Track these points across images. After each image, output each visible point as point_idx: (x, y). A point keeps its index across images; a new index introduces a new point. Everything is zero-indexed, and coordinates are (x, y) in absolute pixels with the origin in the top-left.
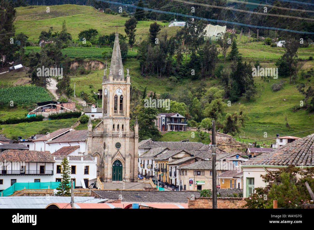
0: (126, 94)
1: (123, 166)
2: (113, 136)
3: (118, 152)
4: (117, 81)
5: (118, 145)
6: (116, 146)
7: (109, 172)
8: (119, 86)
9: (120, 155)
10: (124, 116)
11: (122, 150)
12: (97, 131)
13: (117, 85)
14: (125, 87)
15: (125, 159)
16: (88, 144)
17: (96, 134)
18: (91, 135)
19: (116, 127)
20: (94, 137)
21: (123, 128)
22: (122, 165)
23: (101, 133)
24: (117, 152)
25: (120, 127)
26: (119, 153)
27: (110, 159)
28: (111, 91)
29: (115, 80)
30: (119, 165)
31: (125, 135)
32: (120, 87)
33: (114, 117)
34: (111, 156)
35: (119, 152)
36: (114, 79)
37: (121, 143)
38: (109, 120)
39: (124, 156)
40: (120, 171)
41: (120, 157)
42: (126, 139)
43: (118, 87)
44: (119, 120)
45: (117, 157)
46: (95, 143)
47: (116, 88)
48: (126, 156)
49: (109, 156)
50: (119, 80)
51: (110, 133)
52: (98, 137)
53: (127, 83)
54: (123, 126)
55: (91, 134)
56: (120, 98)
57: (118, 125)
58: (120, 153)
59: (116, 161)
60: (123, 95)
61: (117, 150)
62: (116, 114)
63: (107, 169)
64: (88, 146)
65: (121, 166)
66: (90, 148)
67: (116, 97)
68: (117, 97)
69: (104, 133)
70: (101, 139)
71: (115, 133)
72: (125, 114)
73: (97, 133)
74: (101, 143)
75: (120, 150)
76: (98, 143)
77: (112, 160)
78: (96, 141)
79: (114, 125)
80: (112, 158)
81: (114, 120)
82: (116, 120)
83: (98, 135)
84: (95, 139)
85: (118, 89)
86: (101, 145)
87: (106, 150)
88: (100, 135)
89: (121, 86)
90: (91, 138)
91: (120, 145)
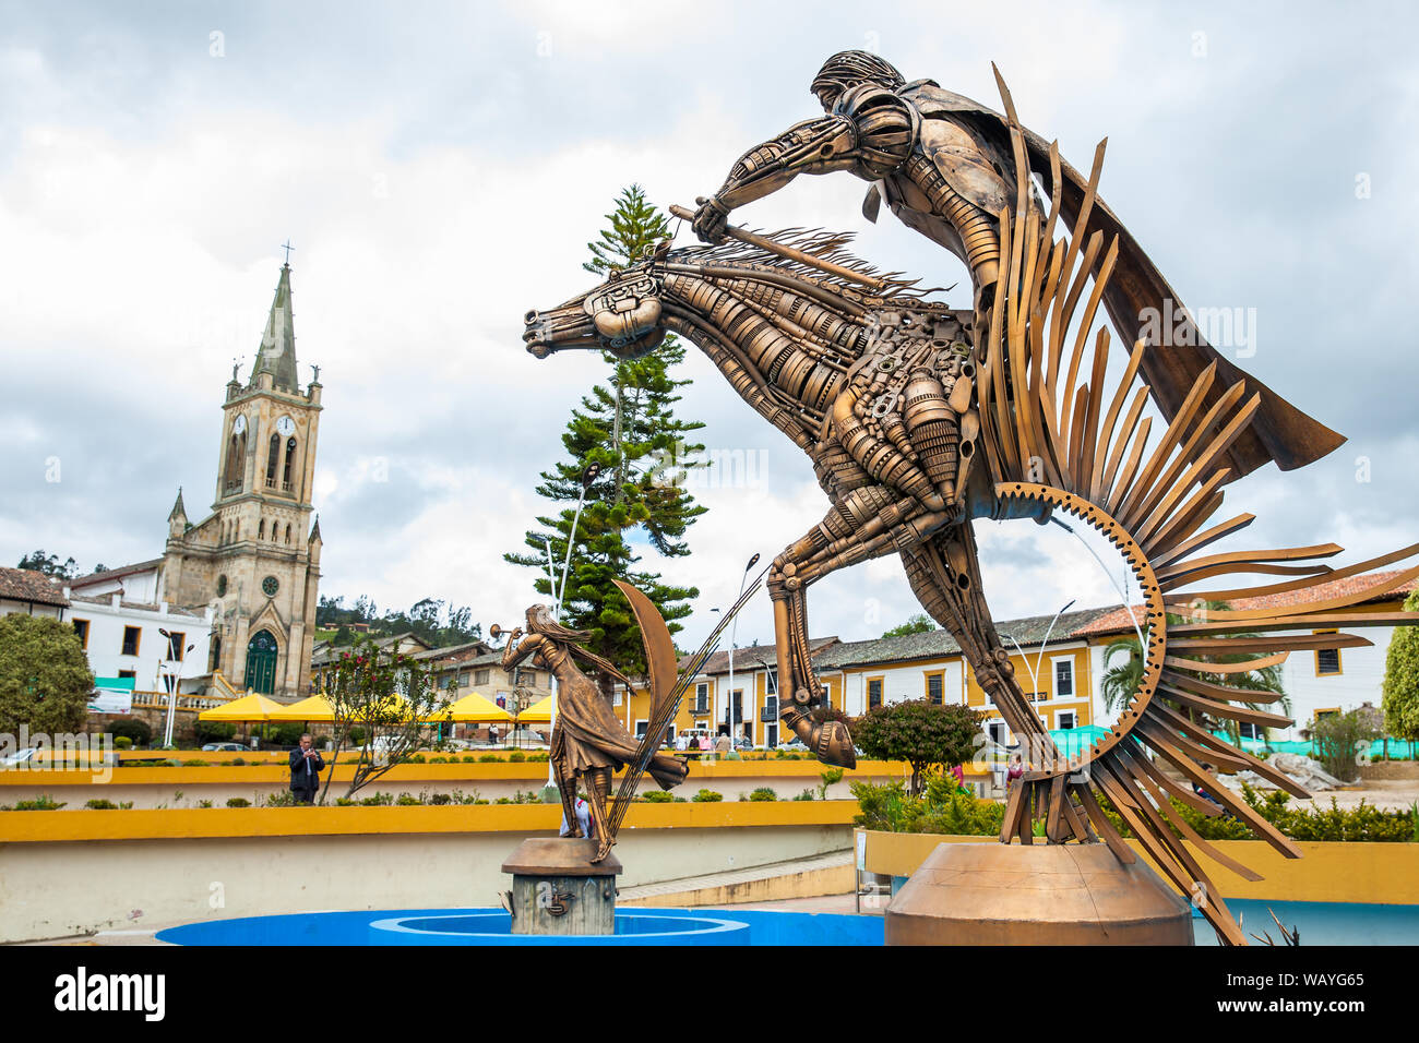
0: (305, 437)
1: (282, 650)
2: (260, 556)
3: (271, 605)
4: (283, 394)
5: (271, 585)
6: (264, 585)
7: (237, 664)
8: (288, 408)
9: (275, 615)
10: (295, 499)
11: (282, 601)
12: (198, 541)
13: (282, 406)
14: (303, 416)
15: (288, 629)
16: (167, 575)
17: (195, 550)
18: (181, 550)
19: (269, 527)
20: (186, 558)
21: (288, 535)
22: (276, 646)
23: (210, 549)
24: (267, 606)
25: (282, 529)
26: (272, 609)
27: (244, 624)
28: (264, 417)
29: (278, 388)
30: (268, 648)
31: (294, 557)
32: (291, 413)
33: (267, 497)
34: (249, 614)
35: (274, 607)
36: (274, 387)
37: (279, 578)
38: (251, 503)
39: (287, 623)
40: (268, 666)
41: (273, 623)
42: (297, 568)
43: (284, 412)
44: (278, 509)
45: (265, 621)
46: (189, 575)
47: (278, 412)
48: (293, 618)
49: (243, 612)
50: (289, 391)
51: (251, 544)
52: (199, 558)
53: (311, 404)
54: (289, 528)
55: (179, 546)
56: (289, 445)
57: (275, 525)
58: (276, 610)
59: (259, 635)
60: (297, 437)
61: (266, 600)
62: (272, 489)
63: (233, 656)
64: (167, 581)
65: (273, 649)
66: (172, 589)
67: (275, 440)
68: (278, 441)
69: (220, 547)
70: (208, 566)
71: (264, 548)
72: (298, 495)
73: (198, 548)
74: (209, 579)
75: (276, 601)
76: (197, 576)
77: (250, 626)
78: (192, 570)
79: (262, 523)
80: (252, 622)
81: (265, 507)
82: (272, 508)
83: (201, 553)
84: (190, 565)
85: (285, 417)
86: (207, 584)
87: (230, 597)
88: (205, 554)
89: (295, 409)
90: (180, 560)
91: (277, 587)
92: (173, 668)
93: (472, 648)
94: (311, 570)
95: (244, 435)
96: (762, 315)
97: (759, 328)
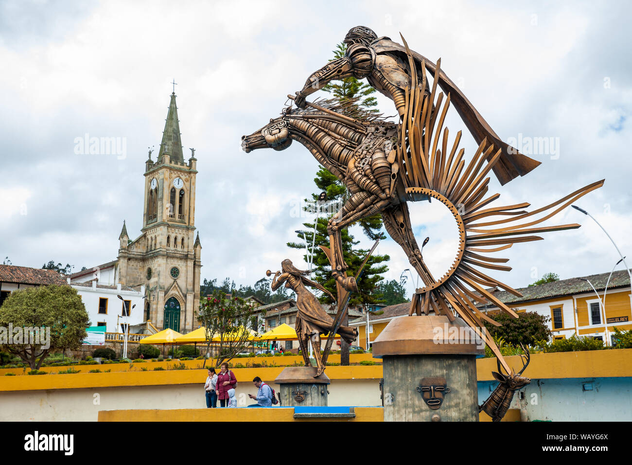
0: (189, 189)
1: (182, 309)
2: (168, 256)
3: (175, 283)
4: (176, 166)
5: (175, 272)
6: (171, 272)
7: (159, 316)
8: (179, 173)
9: (178, 288)
10: (186, 223)
11: (181, 281)
12: (135, 250)
13: (176, 172)
14: (187, 177)
15: (185, 296)
16: (120, 269)
17: (134, 254)
18: (127, 255)
19: (172, 240)
20: (129, 259)
21: (182, 243)
22: (179, 305)
23: (142, 254)
24: (173, 284)
25: (179, 240)
26: (177, 286)
27: (162, 294)
28: (166, 179)
29: (173, 162)
30: (175, 307)
31: (187, 256)
32: (181, 176)
33: (170, 223)
34: (164, 289)
35: (177, 284)
36: (171, 162)
37: (179, 267)
38: (162, 227)
39: (185, 292)
40: (176, 317)
41: (177, 293)
42: (189, 262)
43: (177, 175)
44: (177, 230)
45: (173, 292)
46: (132, 269)
47: (173, 175)
48: (187, 290)
49: (161, 288)
50: (179, 163)
51: (163, 250)
52: (136, 259)
53: (191, 170)
54: (183, 240)
55: (125, 253)
56: (180, 194)
57: (176, 239)
58: (178, 286)
59: (170, 300)
60: (185, 189)
61: (173, 281)
62: (173, 218)
63: (157, 312)
64: (120, 273)
65: (178, 307)
66: (123, 277)
67: (173, 191)
68: (175, 192)
69: (147, 252)
70: (141, 263)
71: (170, 251)
72: (187, 221)
73: (135, 253)
74: (141, 271)
75: (178, 281)
76: (136, 269)
77: (165, 295)
78: (133, 265)
79: (168, 238)
80: (166, 293)
81: (169, 229)
82: (173, 229)
83: (137, 256)
84: (132, 263)
85: (178, 178)
86: (141, 273)
87: (153, 280)
88: (139, 256)
89: (182, 173)
90: (126, 261)
91: (178, 273)
92: (125, 320)
93: (287, 303)
94: (196, 262)
95: (156, 190)
96: (325, 132)
97: (323, 137)
